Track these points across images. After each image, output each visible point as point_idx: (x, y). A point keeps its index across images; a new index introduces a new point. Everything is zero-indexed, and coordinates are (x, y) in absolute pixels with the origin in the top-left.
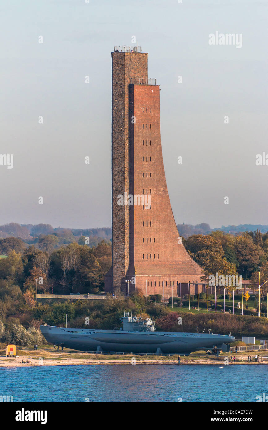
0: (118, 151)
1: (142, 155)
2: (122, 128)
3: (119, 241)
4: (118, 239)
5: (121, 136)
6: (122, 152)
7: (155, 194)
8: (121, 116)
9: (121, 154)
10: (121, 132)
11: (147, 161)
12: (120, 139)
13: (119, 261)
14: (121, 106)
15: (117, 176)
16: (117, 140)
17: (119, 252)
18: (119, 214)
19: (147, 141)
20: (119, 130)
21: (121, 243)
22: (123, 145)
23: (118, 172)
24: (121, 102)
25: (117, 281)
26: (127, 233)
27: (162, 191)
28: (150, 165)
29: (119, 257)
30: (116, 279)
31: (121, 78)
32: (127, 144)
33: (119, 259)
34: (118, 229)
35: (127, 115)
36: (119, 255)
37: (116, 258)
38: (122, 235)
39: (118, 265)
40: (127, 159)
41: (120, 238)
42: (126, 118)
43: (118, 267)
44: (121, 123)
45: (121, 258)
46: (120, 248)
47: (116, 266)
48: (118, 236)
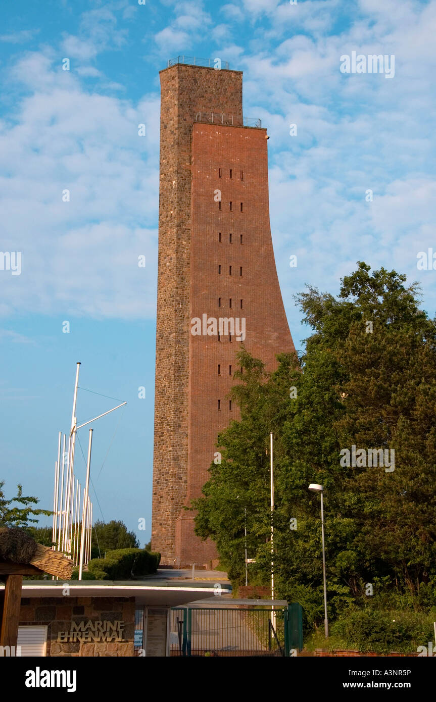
0: (165, 258)
1: (216, 262)
2: (172, 212)
3: (163, 444)
4: (162, 440)
5: (171, 228)
6: (171, 259)
7: (255, 344)
8: (172, 188)
9: (170, 262)
10: (171, 219)
11: (230, 274)
12: (169, 233)
13: (161, 489)
14: (171, 169)
15: (163, 308)
16: (165, 238)
17: (163, 468)
18: (165, 386)
19: (231, 235)
20: (167, 217)
21: (167, 447)
22: (174, 243)
23: (165, 300)
24: (171, 161)
25: (158, 535)
26: (179, 426)
27: (275, 338)
28: (240, 283)
29: (162, 479)
30: (157, 530)
31: (173, 114)
32: (184, 243)
33: (162, 483)
34: (162, 418)
35: (185, 184)
36: (163, 475)
37: (158, 483)
38: (168, 431)
39: (161, 497)
40: (183, 272)
41: (165, 437)
42: (182, 191)
43: (160, 502)
44: (172, 202)
45: (166, 480)
46: (165, 459)
47: (158, 499)
48: (163, 433)
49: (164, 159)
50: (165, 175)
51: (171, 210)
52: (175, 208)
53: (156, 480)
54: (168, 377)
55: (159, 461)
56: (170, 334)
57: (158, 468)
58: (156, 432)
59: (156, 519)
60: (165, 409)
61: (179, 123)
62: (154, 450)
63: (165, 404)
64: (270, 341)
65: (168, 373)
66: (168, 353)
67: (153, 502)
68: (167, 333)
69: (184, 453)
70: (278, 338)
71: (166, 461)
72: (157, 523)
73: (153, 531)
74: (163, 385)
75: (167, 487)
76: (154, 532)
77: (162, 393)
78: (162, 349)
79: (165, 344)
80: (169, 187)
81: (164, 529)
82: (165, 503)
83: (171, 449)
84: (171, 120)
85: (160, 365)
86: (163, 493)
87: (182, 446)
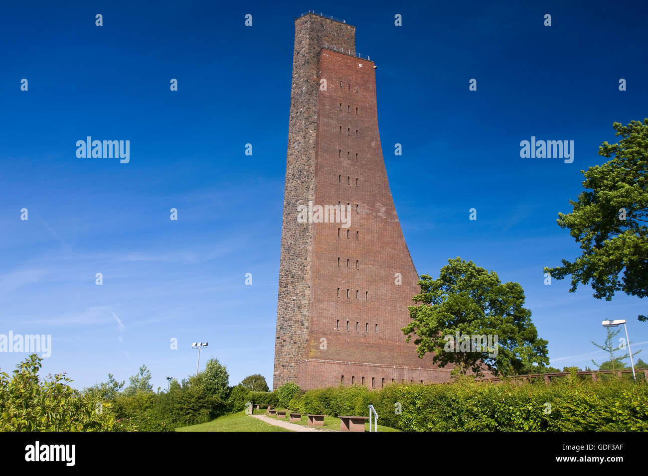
0: (294, 143)
1: (337, 147)
2: (301, 109)
3: (288, 294)
4: (287, 290)
5: (300, 120)
6: (300, 143)
8: (302, 92)
9: (298, 146)
10: (300, 114)
11: (348, 157)
12: (298, 124)
13: (284, 334)
14: (301, 80)
15: (291, 181)
16: (294, 128)
17: (286, 315)
18: (291, 244)
19: (349, 129)
20: (297, 113)
21: (291, 296)
22: (303, 131)
23: (293, 175)
24: (302, 75)
25: (280, 376)
26: (303, 278)
27: (384, 212)
28: (356, 165)
29: (286, 324)
30: (279, 371)
31: (304, 45)
32: (311, 131)
33: (286, 329)
34: (287, 271)
35: (313, 91)
36: (286, 321)
37: (281, 328)
38: (292, 282)
39: (284, 341)
40: (310, 153)
41: (290, 288)
42: (310, 94)
43: (283, 346)
44: (302, 102)
45: (289, 326)
46: (289, 307)
47: (280, 343)
48: (287, 284)
49: (296, 74)
50: (296, 84)
51: (301, 108)
52: (304, 106)
53: (279, 325)
54: (294, 236)
55: (283, 308)
56: (297, 201)
57: (281, 315)
58: (281, 284)
59: (279, 361)
60: (290, 264)
61: (309, 49)
62: (279, 299)
63: (290, 260)
64: (380, 214)
65: (294, 233)
66: (295, 217)
67: (276, 345)
68: (294, 201)
69: (307, 302)
70: (386, 212)
71: (290, 309)
72: (279, 364)
73: (275, 371)
74: (289, 243)
75: (290, 332)
76: (276, 373)
77: (288, 250)
78: (289, 214)
79: (292, 209)
80: (300, 92)
81: (286, 370)
82: (288, 346)
83: (295, 298)
84: (303, 48)
85: (287, 227)
86: (286, 338)
87: (304, 296)
